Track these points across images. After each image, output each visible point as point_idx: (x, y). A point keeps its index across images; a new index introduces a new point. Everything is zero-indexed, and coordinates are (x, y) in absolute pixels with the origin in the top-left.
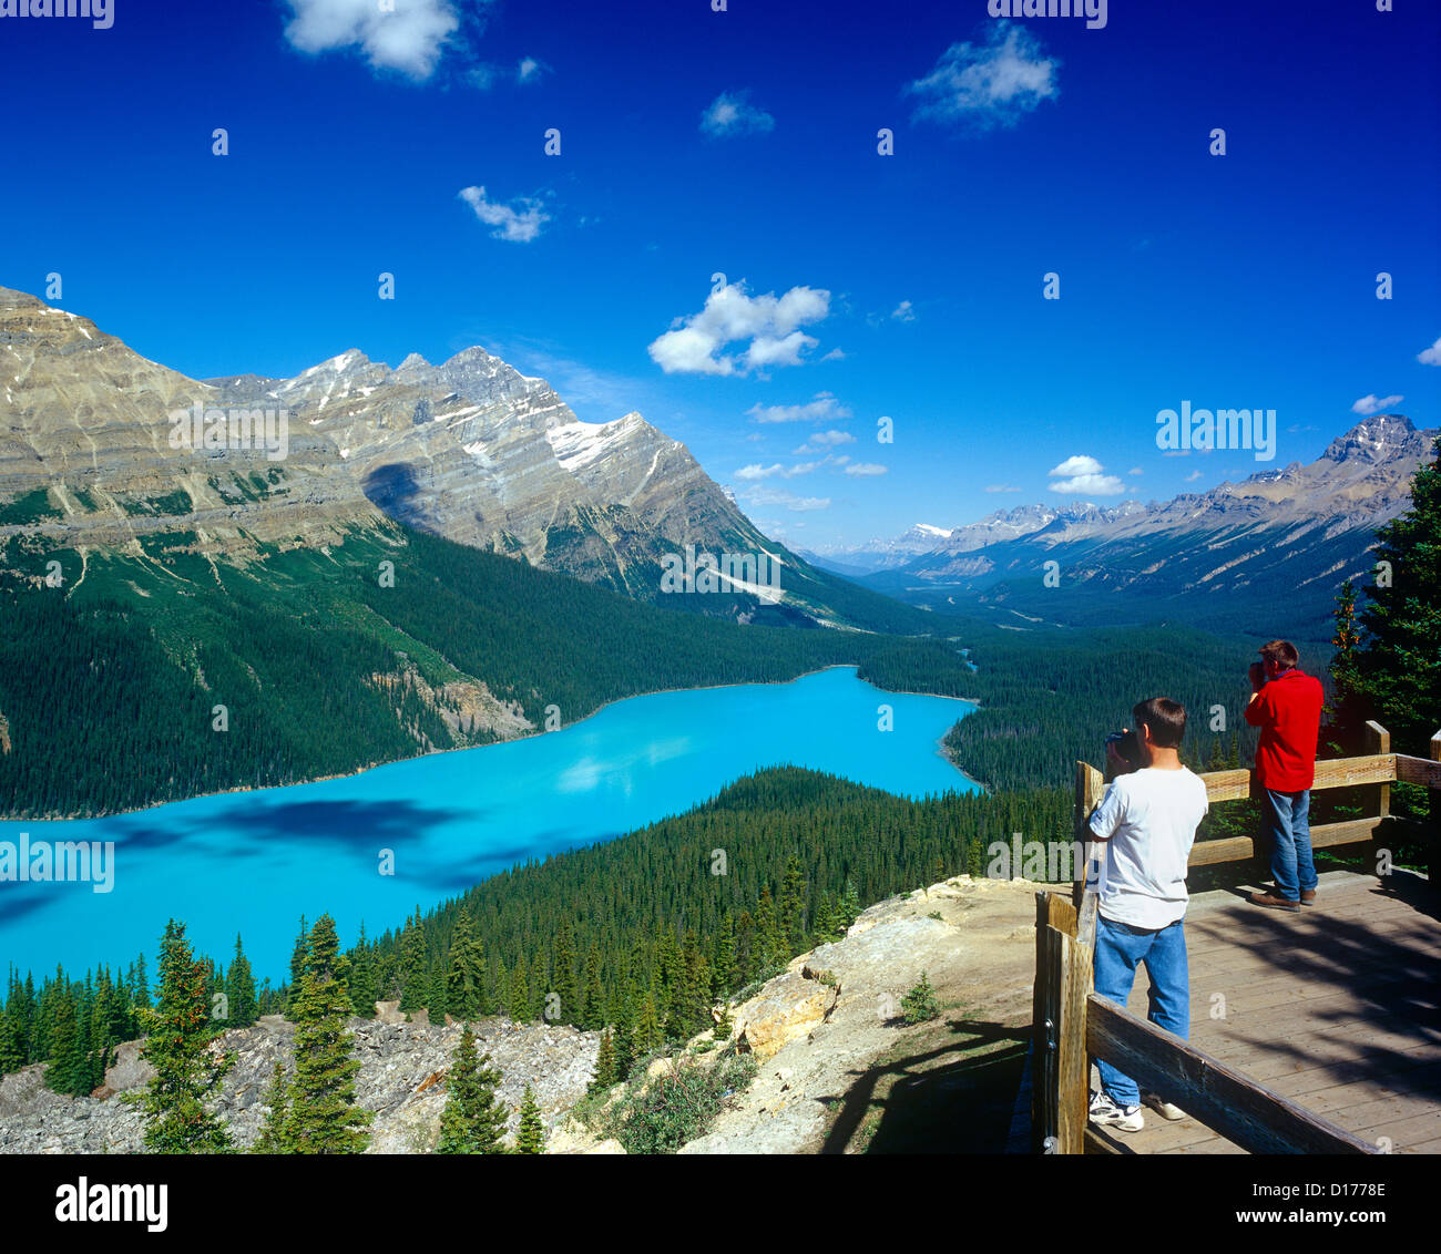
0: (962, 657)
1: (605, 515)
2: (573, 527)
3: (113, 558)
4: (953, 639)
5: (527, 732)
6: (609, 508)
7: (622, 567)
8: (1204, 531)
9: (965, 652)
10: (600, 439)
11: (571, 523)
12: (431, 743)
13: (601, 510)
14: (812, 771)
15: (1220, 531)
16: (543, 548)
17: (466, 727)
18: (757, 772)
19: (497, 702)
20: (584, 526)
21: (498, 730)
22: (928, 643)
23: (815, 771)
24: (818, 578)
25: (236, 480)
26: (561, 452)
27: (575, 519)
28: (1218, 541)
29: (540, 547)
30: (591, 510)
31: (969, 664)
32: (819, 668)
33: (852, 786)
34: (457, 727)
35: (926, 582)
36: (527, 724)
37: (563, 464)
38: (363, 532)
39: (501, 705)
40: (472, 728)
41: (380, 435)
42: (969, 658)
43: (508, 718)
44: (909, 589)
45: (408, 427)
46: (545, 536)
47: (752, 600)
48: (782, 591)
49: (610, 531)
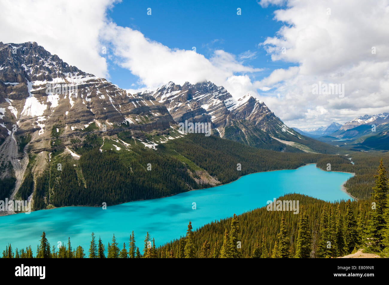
0: (349, 160)
1: (241, 123)
2: (232, 127)
3: (110, 139)
4: (347, 155)
5: (219, 184)
6: (242, 121)
7: (246, 137)
9: (350, 159)
11: (231, 125)
12: (192, 188)
13: (240, 121)
14: (301, 194)
16: (224, 133)
17: (201, 183)
18: (285, 195)
19: (210, 176)
20: (235, 126)
21: (210, 183)
22: (339, 156)
23: (302, 194)
24: (304, 138)
25: (140, 117)
26: (228, 106)
27: (232, 124)
29: (223, 133)
30: (237, 121)
31: (352, 162)
32: (305, 165)
33: (313, 199)
34: (199, 183)
35: (338, 139)
36: (218, 182)
37: (228, 109)
38: (173, 130)
39: (212, 177)
40: (203, 183)
41: (178, 104)
42: (352, 160)
43: (213, 181)
44: (332, 141)
45: (186, 101)
46: (224, 129)
47: (284, 145)
48: (293, 143)
49: (242, 128)
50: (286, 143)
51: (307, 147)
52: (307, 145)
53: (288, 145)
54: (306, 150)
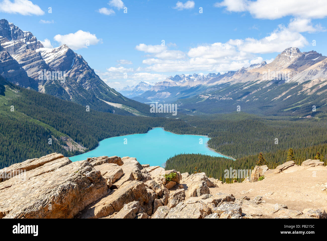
2: (53, 85)
8: (241, 83)
10: (53, 54)
15: (246, 83)
16: (44, 92)
20: (56, 85)
27: (54, 82)
28: (246, 86)
29: (42, 91)
46: (44, 88)
47: (113, 108)
48: (121, 105)
49: (65, 86)
50: (114, 106)
51: (136, 110)
52: (135, 108)
53: (116, 107)
54: (136, 113)
